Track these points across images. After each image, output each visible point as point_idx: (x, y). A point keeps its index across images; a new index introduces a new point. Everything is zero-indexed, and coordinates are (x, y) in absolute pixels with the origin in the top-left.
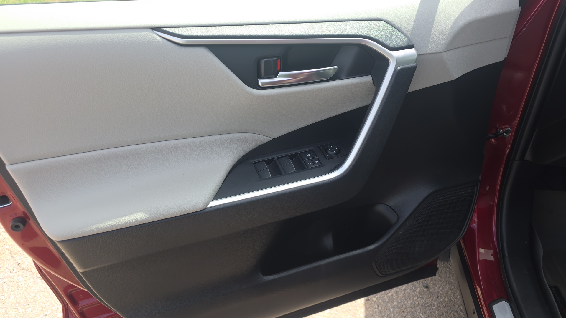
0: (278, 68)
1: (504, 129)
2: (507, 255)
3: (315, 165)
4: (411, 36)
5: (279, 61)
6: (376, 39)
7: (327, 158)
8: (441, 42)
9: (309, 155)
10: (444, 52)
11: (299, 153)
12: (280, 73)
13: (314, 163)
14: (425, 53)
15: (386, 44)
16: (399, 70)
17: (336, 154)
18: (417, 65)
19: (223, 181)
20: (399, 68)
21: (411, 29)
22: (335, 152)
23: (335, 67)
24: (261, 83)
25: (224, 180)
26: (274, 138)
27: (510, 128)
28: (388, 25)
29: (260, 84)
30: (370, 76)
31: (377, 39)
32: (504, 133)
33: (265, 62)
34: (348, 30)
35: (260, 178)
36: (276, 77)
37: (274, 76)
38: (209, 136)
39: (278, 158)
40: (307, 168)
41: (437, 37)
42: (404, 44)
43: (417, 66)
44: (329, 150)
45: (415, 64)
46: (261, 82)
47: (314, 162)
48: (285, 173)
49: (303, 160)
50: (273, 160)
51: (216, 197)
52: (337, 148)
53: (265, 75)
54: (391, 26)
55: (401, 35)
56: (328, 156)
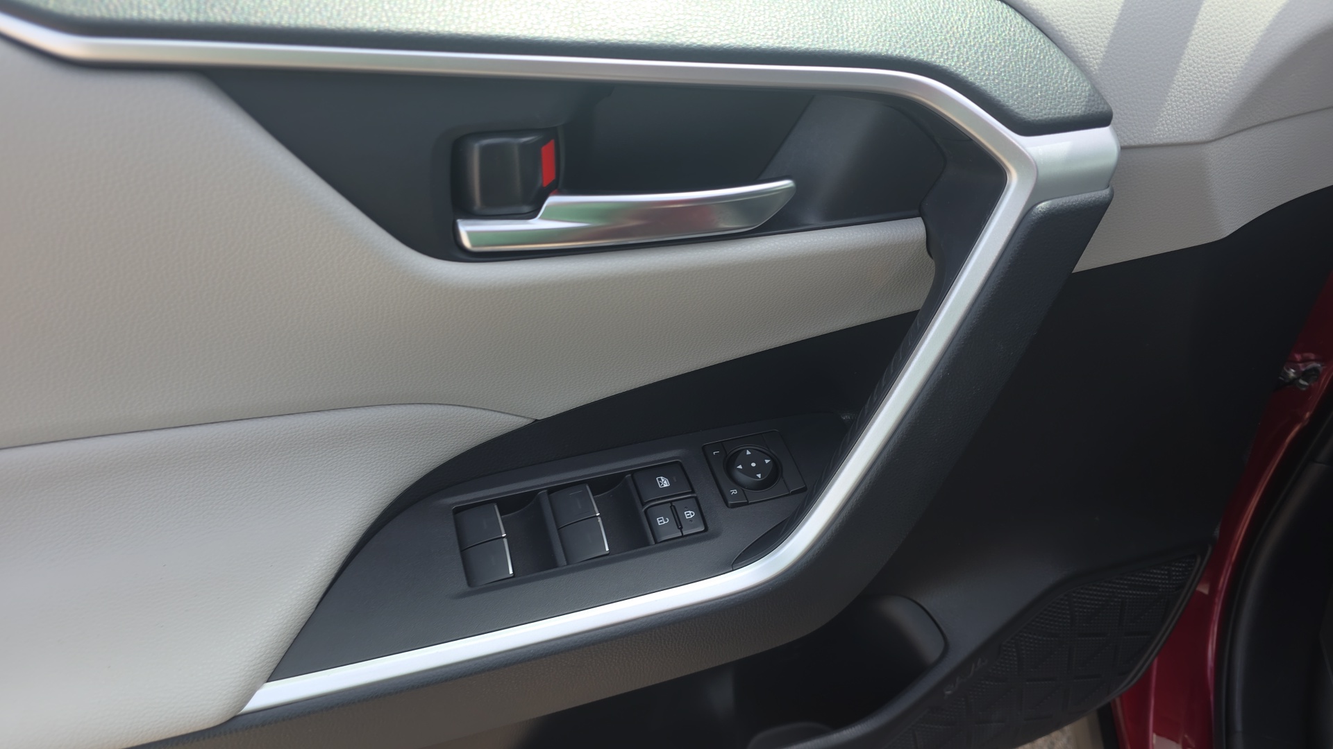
0: (546, 175)
1: (1300, 365)
2: (1239, 727)
3: (681, 529)
4: (1100, 69)
5: (548, 151)
6: (967, 82)
7: (730, 502)
8: (1209, 103)
9: (665, 483)
10: (1215, 140)
11: (632, 472)
12: (552, 200)
13: (679, 522)
14: (1142, 142)
15: (1003, 106)
16: (1042, 218)
17: (762, 485)
18: (1112, 195)
19: (320, 595)
20: (1043, 206)
21: (1106, 42)
22: (759, 476)
23: (786, 183)
24: (470, 234)
25: (324, 589)
26: (539, 419)
27: (1319, 365)
28: (1019, 18)
29: (466, 242)
30: (919, 220)
31: (971, 79)
32: (1299, 378)
33: (485, 151)
34: (851, 30)
35: (470, 583)
36: (532, 215)
37: (526, 209)
38: (270, 419)
39: (551, 491)
40: (653, 542)
41: (1200, 82)
42: (1076, 108)
43: (1110, 201)
44: (740, 467)
45: (1104, 193)
46: (467, 231)
47: (680, 517)
48: (568, 564)
49: (643, 504)
50: (530, 498)
51: (283, 668)
52: (767, 461)
53: (487, 201)
54: (1030, 26)
55: (1065, 66)
56: (734, 492)
